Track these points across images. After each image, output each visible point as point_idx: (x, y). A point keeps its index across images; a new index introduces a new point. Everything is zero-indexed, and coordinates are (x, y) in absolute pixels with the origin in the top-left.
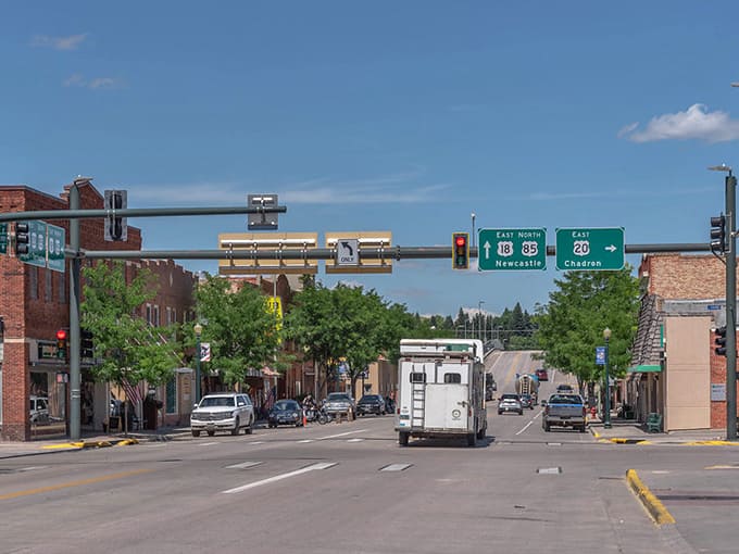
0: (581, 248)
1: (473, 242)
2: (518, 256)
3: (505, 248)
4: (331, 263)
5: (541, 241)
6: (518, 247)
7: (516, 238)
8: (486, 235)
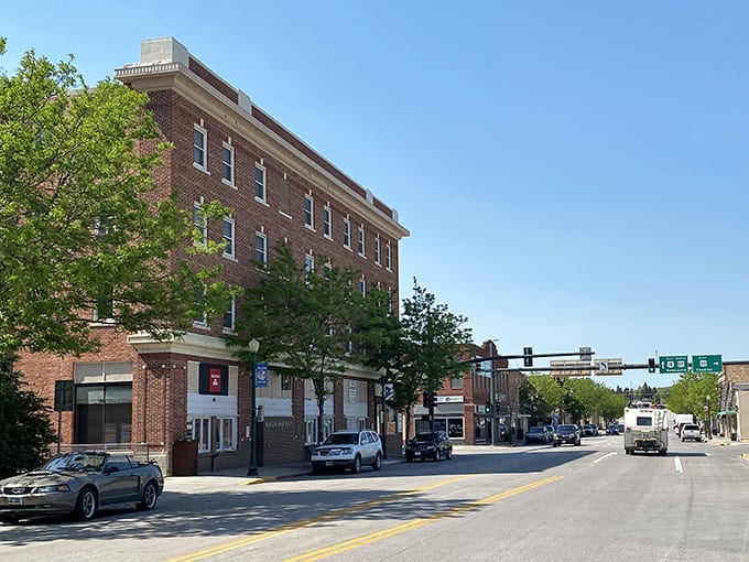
0: (703, 363)
1: (657, 362)
2: (676, 367)
3: (670, 364)
4: (597, 371)
5: (686, 361)
6: (676, 364)
7: (674, 359)
8: (661, 359)
